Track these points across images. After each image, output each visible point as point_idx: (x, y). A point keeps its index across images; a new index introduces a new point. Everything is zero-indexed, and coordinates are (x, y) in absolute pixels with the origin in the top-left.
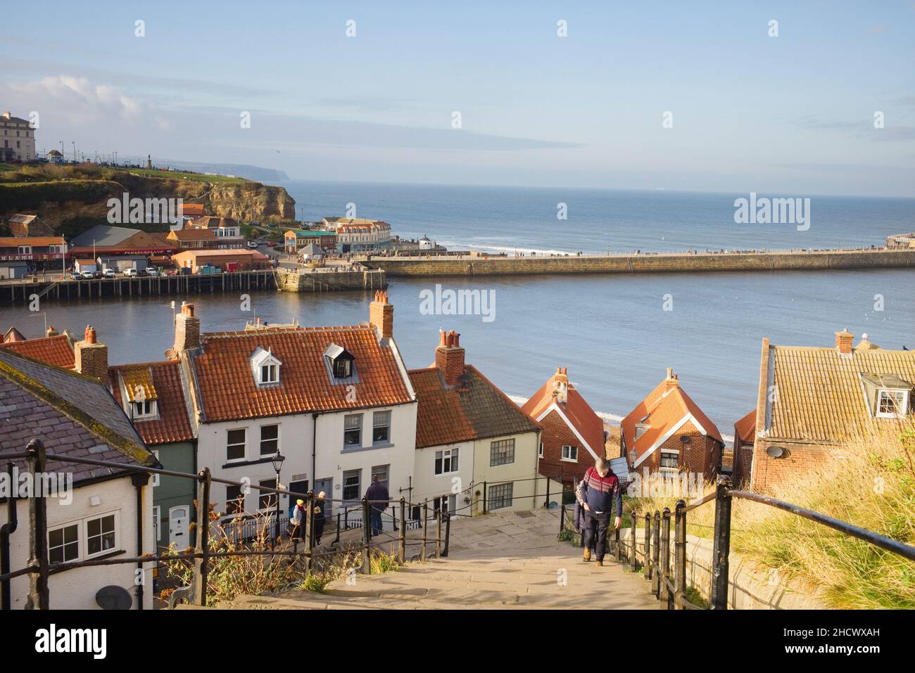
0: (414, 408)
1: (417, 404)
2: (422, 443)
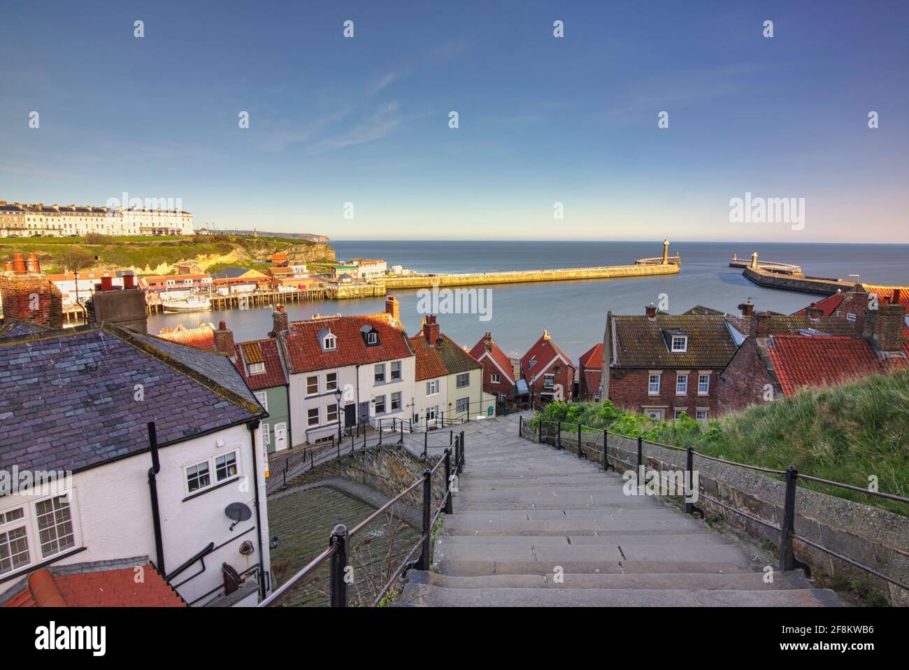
0: (414, 359)
1: (415, 357)
2: (419, 378)
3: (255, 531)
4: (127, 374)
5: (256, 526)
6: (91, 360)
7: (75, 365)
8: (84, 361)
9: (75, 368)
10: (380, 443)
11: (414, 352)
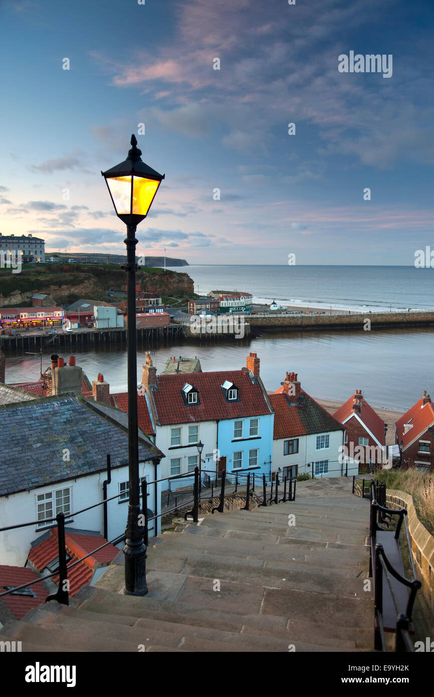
0: (272, 417)
1: (273, 415)
2: (277, 436)
3: (154, 530)
4: (87, 425)
5: (155, 527)
6: (68, 416)
7: (61, 418)
8: (65, 416)
9: (62, 420)
10: (236, 491)
11: (273, 410)
